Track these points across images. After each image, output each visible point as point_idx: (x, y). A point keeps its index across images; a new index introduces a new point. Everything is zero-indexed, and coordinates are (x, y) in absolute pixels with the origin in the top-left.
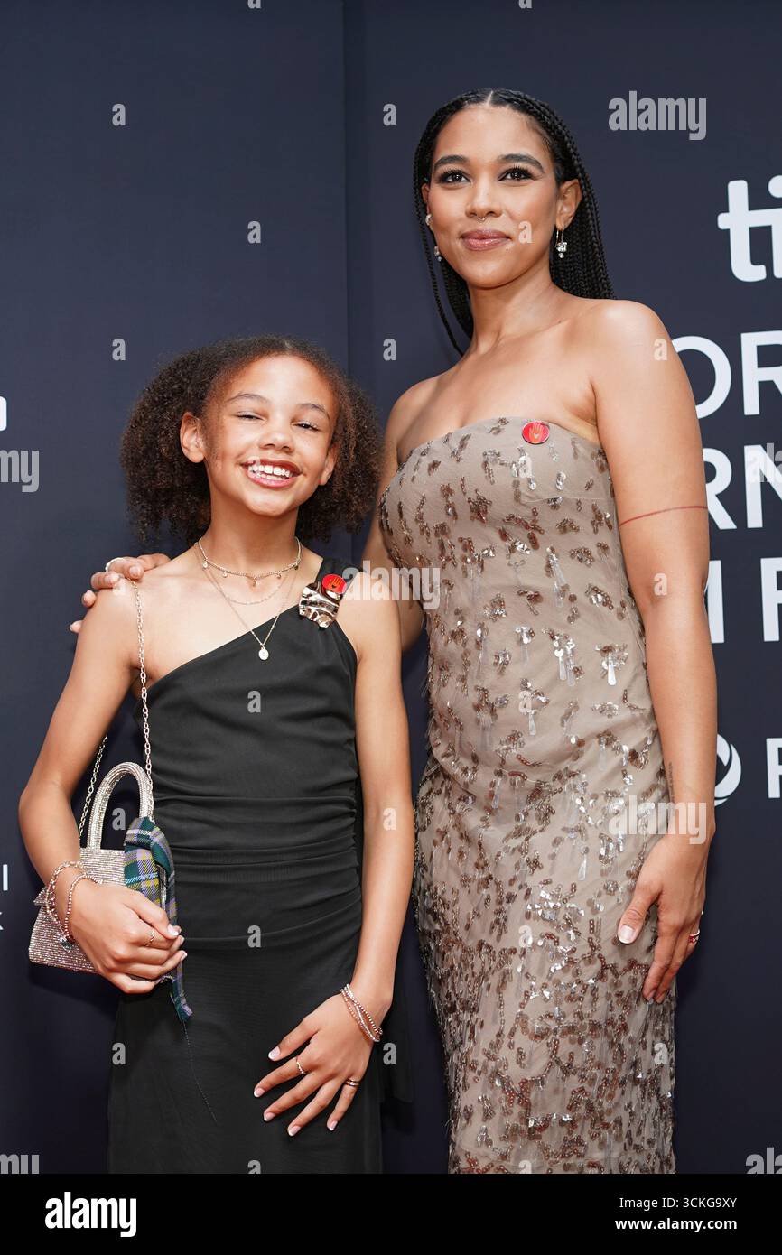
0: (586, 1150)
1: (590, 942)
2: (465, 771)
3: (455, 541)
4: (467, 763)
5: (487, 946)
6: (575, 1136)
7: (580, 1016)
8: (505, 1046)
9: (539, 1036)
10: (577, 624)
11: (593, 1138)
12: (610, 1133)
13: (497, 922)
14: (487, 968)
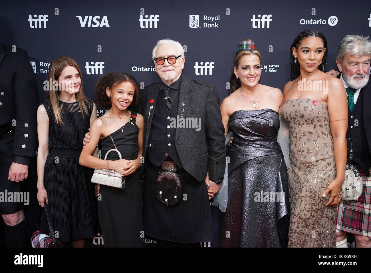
0: (316, 229)
1: (318, 196)
2: (295, 161)
3: (297, 120)
4: (295, 160)
5: (298, 194)
6: (314, 227)
7: (316, 208)
8: (302, 212)
9: (308, 211)
10: (319, 139)
11: (317, 227)
12: (321, 226)
13: (300, 190)
14: (298, 198)
